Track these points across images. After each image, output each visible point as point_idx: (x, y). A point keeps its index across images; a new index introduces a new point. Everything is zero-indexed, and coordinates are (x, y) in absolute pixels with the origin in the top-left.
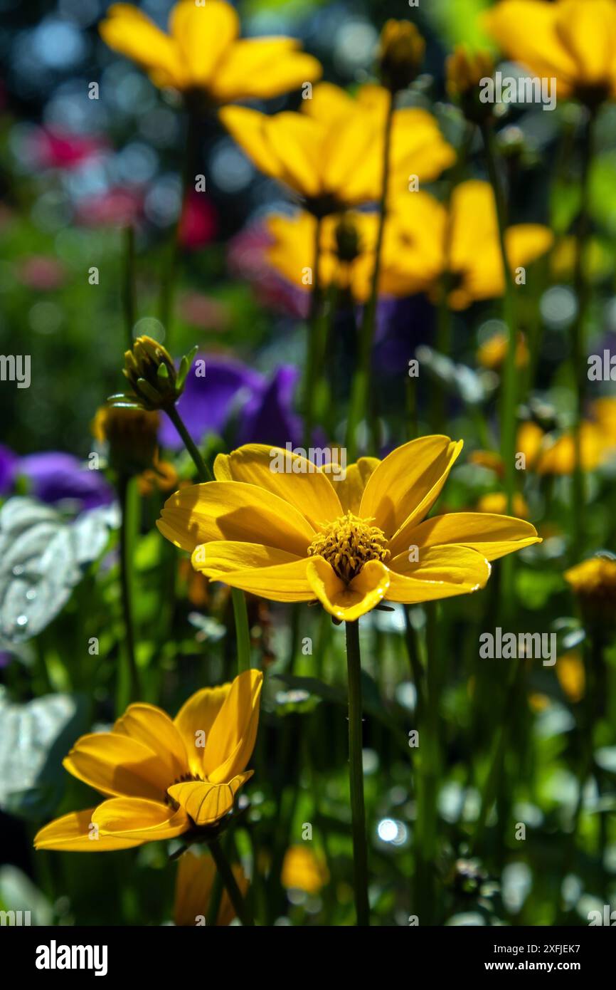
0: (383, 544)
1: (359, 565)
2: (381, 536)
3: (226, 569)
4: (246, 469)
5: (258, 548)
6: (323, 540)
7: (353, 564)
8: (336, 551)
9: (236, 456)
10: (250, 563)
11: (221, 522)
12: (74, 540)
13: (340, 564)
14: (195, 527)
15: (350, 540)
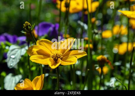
0: (62, 55)
1: (58, 59)
2: (62, 54)
3: (35, 60)
4: (42, 43)
5: (42, 56)
6: (52, 55)
7: (57, 59)
8: (54, 56)
9: (40, 41)
10: (40, 58)
11: (37, 52)
12: (21, 52)
13: (55, 59)
14: (33, 52)
15: (57, 55)
